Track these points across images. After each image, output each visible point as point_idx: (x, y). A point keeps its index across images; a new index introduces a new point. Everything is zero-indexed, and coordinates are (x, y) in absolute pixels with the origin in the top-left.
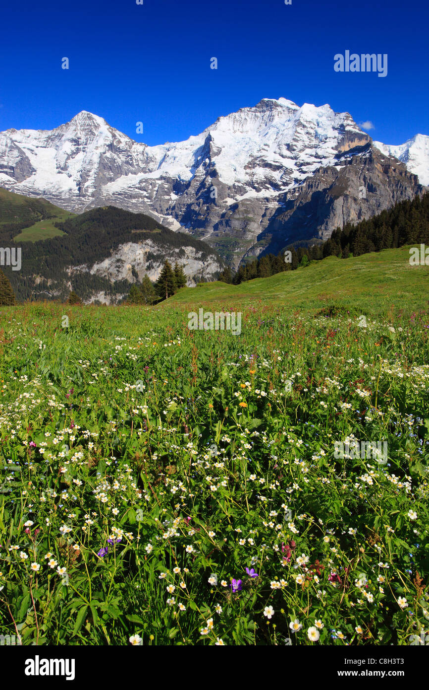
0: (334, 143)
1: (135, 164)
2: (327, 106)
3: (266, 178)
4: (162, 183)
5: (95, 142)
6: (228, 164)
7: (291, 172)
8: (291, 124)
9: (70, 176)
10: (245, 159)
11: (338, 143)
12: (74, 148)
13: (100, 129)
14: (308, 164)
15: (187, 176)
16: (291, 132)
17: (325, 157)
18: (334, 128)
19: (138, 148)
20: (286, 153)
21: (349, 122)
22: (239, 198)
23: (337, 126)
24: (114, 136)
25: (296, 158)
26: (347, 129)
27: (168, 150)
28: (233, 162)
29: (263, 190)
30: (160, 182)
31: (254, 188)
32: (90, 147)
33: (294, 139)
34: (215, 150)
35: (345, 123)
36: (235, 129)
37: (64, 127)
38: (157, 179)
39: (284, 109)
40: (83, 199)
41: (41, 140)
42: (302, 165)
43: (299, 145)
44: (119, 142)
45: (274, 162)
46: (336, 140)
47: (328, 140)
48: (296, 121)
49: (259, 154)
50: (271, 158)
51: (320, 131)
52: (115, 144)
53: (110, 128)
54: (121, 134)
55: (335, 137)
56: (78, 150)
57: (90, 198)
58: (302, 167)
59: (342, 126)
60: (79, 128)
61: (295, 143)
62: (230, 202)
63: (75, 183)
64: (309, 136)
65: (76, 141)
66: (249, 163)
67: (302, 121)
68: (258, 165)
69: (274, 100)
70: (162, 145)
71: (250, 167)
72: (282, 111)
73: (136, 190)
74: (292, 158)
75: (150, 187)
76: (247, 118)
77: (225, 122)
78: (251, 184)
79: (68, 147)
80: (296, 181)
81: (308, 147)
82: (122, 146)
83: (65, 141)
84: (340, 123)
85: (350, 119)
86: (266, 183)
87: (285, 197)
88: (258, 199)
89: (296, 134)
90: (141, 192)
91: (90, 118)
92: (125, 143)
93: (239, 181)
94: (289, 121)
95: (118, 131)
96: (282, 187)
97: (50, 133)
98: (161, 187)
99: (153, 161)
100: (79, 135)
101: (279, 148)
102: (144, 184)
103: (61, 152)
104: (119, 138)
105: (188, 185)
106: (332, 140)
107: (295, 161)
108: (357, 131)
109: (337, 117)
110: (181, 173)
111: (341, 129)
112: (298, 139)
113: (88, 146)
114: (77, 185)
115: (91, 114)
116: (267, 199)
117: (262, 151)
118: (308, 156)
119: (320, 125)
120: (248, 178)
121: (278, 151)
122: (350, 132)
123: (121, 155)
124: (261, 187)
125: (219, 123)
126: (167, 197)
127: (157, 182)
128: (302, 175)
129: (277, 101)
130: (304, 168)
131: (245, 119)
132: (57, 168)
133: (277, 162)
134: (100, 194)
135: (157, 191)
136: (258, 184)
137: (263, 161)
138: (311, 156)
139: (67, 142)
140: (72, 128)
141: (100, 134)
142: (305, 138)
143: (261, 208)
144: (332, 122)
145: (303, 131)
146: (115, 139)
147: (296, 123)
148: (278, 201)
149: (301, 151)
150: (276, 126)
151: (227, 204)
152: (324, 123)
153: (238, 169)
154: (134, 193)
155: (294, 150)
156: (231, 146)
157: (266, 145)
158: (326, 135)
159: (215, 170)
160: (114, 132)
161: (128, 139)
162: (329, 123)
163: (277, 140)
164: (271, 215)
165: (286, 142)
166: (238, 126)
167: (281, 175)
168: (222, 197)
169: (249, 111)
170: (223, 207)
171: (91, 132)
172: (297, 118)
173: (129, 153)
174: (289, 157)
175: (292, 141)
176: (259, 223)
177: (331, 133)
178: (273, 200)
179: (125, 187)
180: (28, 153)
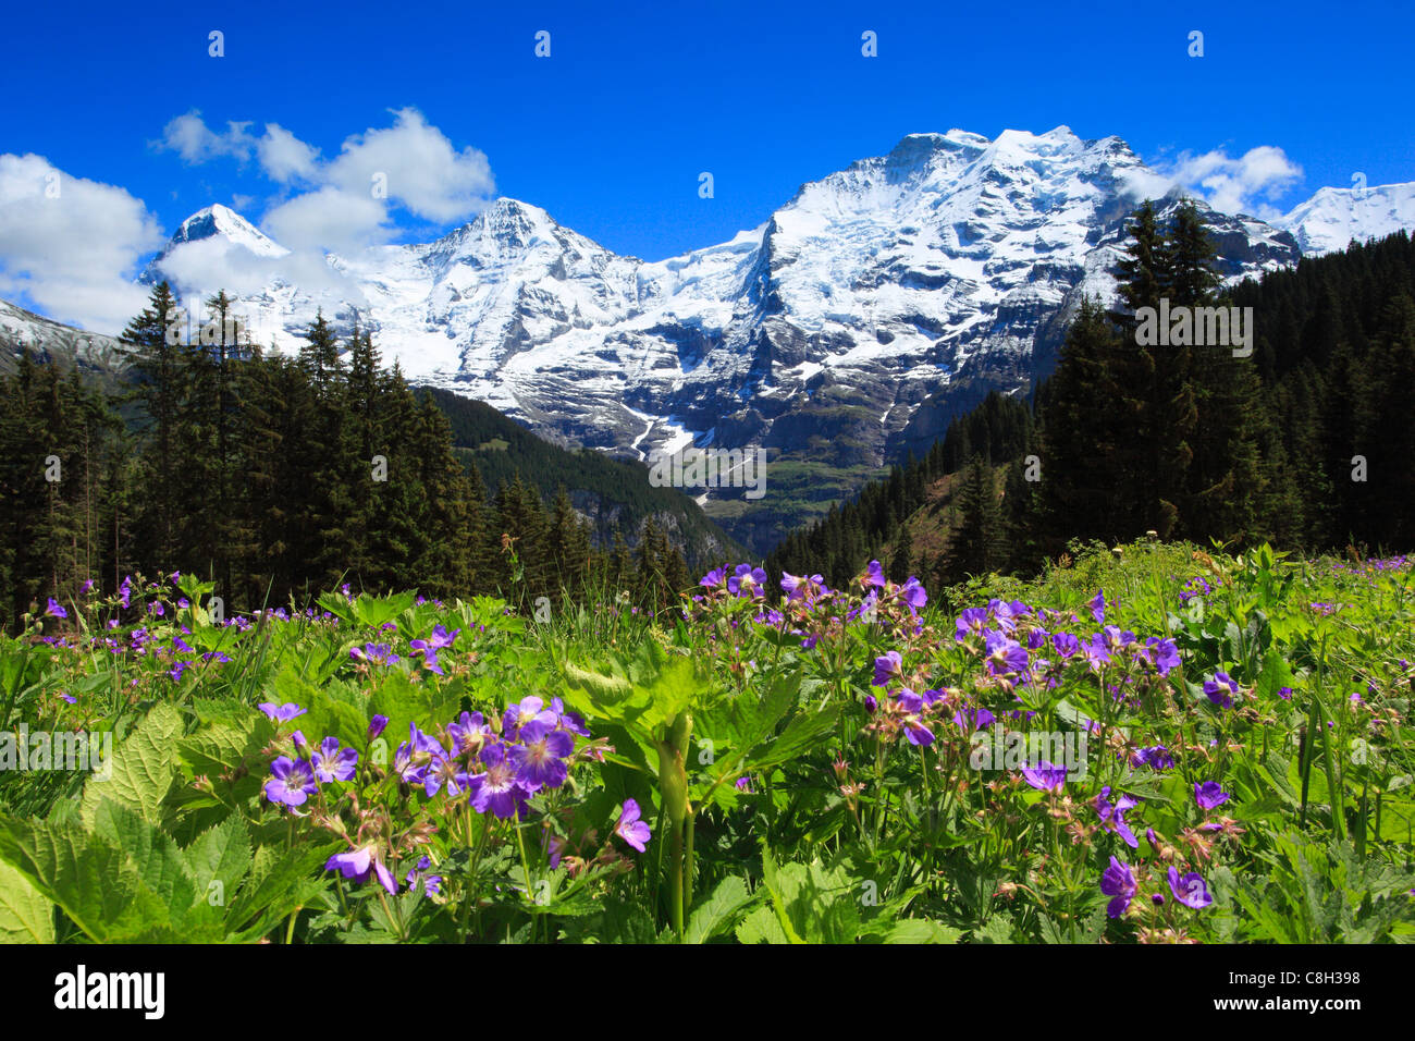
0: (1086, 211)
1: (610, 303)
3: (907, 309)
4: (659, 340)
5: (520, 260)
6: (810, 280)
7: (973, 287)
8: (974, 176)
9: (452, 335)
10: (851, 266)
11: (1097, 209)
12: (470, 276)
13: (535, 233)
14: (1018, 265)
15: (718, 314)
16: (972, 196)
17: (1061, 246)
18: (1084, 178)
19: (620, 267)
20: (954, 243)
21: (1122, 158)
22: (833, 359)
23: (1089, 171)
24: (564, 243)
25: (983, 255)
26: (1116, 174)
27: (686, 266)
28: (826, 279)
29: (899, 337)
30: (654, 339)
32: (509, 271)
33: (980, 213)
34: (780, 253)
35: (1112, 160)
36: (842, 206)
37: (458, 236)
38: (650, 332)
39: (961, 152)
40: (466, 385)
41: (407, 265)
42: (999, 269)
43: (994, 224)
44: (577, 257)
45: (929, 268)
46: (1089, 203)
47: (1068, 205)
48: (983, 169)
49: (891, 254)
50: (919, 258)
51: (1046, 187)
52: (566, 262)
53: (557, 229)
54: (582, 239)
55: (1088, 198)
56: (481, 282)
57: (481, 382)
58: (1002, 274)
60: (488, 233)
61: (979, 220)
62: (809, 370)
63: (459, 351)
64: (1019, 201)
65: (476, 263)
66: (866, 276)
67: (999, 169)
68: (887, 278)
69: (933, 135)
70: (676, 259)
71: (867, 286)
72: (954, 158)
73: (598, 359)
74: (975, 257)
75: (629, 351)
76: (869, 179)
77: (816, 194)
78: (868, 326)
80: (986, 308)
81: (1018, 228)
82: (583, 265)
83: (455, 263)
84: (1098, 163)
85: (1125, 150)
86: (907, 320)
87: (953, 352)
88: (885, 362)
89: (985, 199)
90: (607, 363)
92: (590, 260)
93: (837, 319)
94: (967, 173)
95: (576, 236)
96: (948, 328)
97: (427, 249)
98: (655, 349)
99: (652, 295)
100: (486, 249)
101: (942, 237)
102: (615, 343)
103: (442, 286)
104: (579, 249)
105: (718, 338)
106: (1077, 204)
107: (982, 264)
109: (1090, 151)
110: (704, 315)
111: (1101, 176)
112: (990, 210)
113: (505, 269)
114: (462, 356)
115: (518, 202)
116: (907, 361)
117: (898, 245)
118: (1016, 247)
119: (1047, 172)
120: (859, 312)
121: (939, 242)
123: (577, 286)
124: (893, 331)
125: (802, 198)
126: (667, 373)
127: (647, 337)
128: (999, 292)
129: (942, 136)
130: (1007, 277)
131: (867, 184)
132: (428, 321)
133: (935, 268)
134: (507, 372)
135: (645, 358)
136: (885, 323)
137: (900, 268)
138: (1026, 245)
139: (460, 264)
140: (473, 235)
141: (533, 242)
142: (1008, 206)
143: (889, 383)
144: (1078, 164)
145: (1002, 193)
146: (567, 251)
147: (984, 175)
148: (933, 361)
149: (997, 238)
150: (934, 189)
151: (802, 377)
152: (1055, 168)
153: (836, 289)
154: (589, 366)
155: (980, 236)
156: (824, 241)
157: (908, 231)
158: (1063, 194)
159: (775, 298)
160: (566, 237)
161: (598, 250)
162: (1070, 166)
163: (936, 219)
164: (913, 397)
165: (957, 220)
166: (847, 201)
167: (946, 298)
168: (791, 360)
169: (875, 166)
170: (792, 385)
171: (514, 241)
172: (986, 164)
173: (598, 281)
174: (966, 255)
175: (974, 216)
176: (883, 420)
177: (1075, 188)
178: (921, 359)
179: (572, 353)
180: (370, 294)
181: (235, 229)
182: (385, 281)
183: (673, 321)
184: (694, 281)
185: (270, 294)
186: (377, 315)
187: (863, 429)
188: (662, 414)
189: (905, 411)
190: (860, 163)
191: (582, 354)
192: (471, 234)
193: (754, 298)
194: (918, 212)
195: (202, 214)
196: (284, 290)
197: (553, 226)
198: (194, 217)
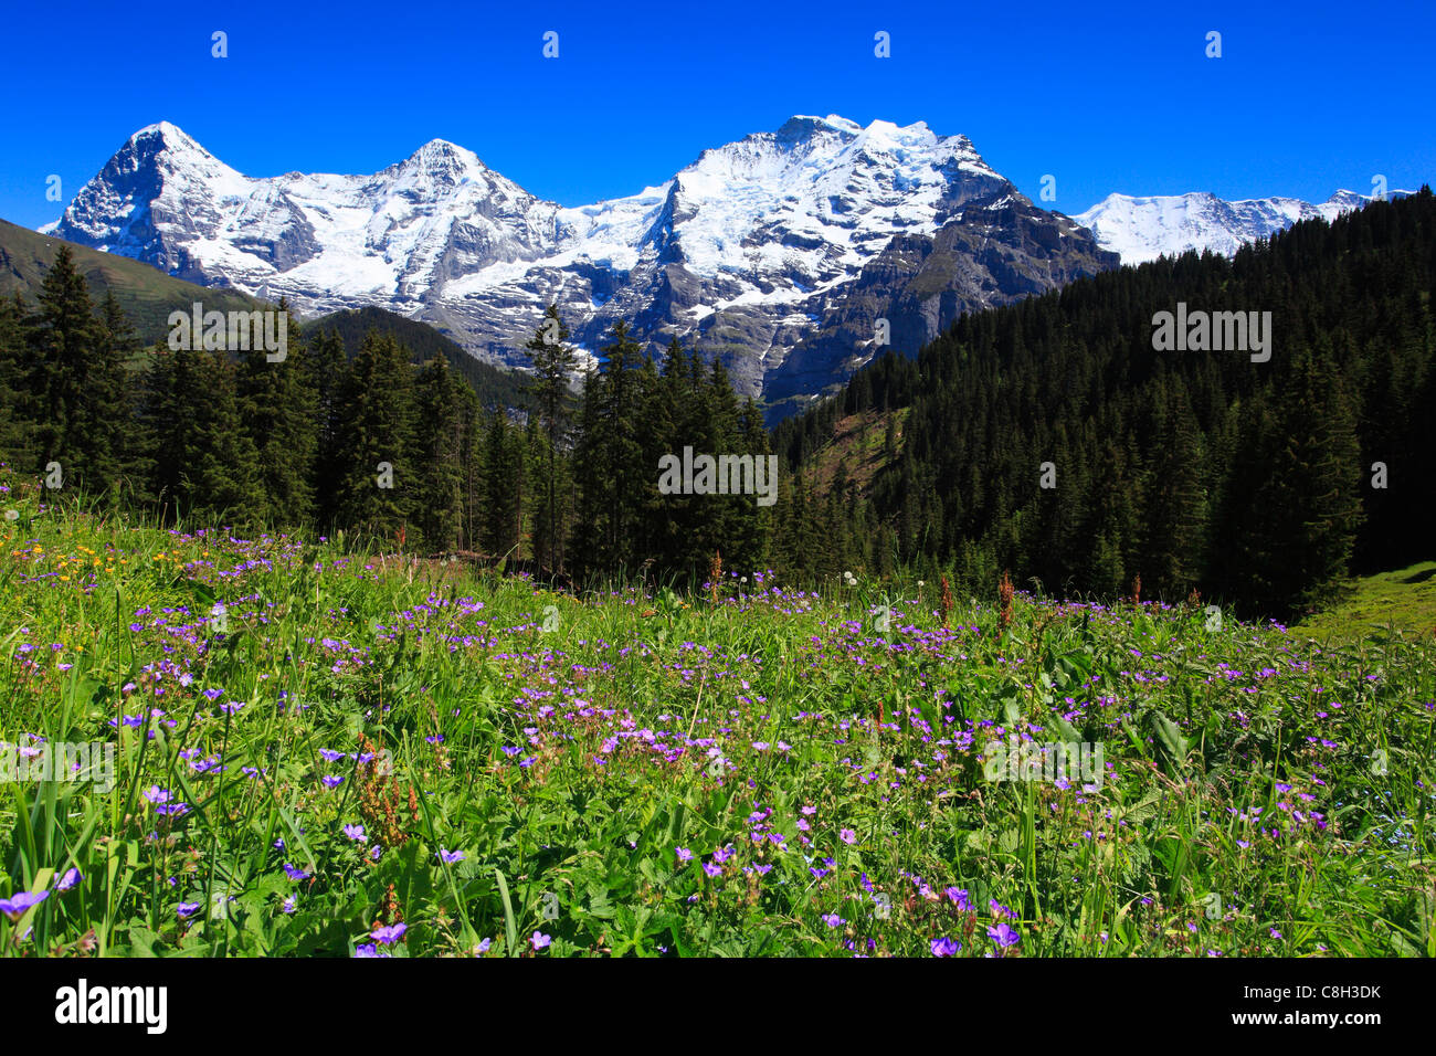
0: (935, 195)
1: (531, 241)
2: (922, 125)
3: (785, 264)
4: (574, 277)
5: (451, 196)
6: (706, 235)
7: (841, 251)
8: (847, 158)
9: (389, 261)
10: (744, 226)
11: (944, 195)
12: (407, 207)
13: (466, 174)
14: (878, 236)
15: (626, 260)
16: (845, 173)
17: (914, 223)
18: (936, 167)
19: (541, 210)
20: (828, 213)
21: (966, 154)
22: (723, 304)
23: (940, 162)
24: (492, 186)
25: (851, 225)
26: (963, 166)
27: (599, 214)
28: (721, 235)
29: (779, 289)
30: (569, 275)
31: (758, 284)
32: (442, 206)
33: (850, 188)
34: (684, 208)
35: (959, 155)
36: (735, 173)
37: (395, 170)
38: (567, 269)
39: (837, 135)
40: (401, 306)
41: (347, 193)
42: (863, 238)
43: (861, 199)
44: (503, 198)
45: (806, 232)
46: (938, 189)
47: (921, 189)
48: (856, 152)
49: (776, 217)
50: (798, 224)
51: (905, 172)
52: (493, 202)
53: (486, 172)
54: (509, 183)
55: (937, 184)
56: (417, 214)
57: (415, 304)
58: (865, 243)
59: (952, 160)
60: (424, 171)
61: (850, 195)
62: (702, 312)
63: (396, 274)
64: (883, 182)
65: (413, 196)
66: (754, 234)
67: (868, 153)
68: (772, 238)
69: (816, 118)
70: (590, 207)
71: (754, 244)
72: (832, 140)
73: (518, 290)
74: (844, 226)
75: (548, 284)
76: (760, 151)
77: (715, 160)
78: (753, 278)
79: (398, 207)
80: (851, 270)
81: (879, 204)
82: (508, 206)
83: (392, 195)
84: (948, 156)
85: (970, 147)
86: (785, 274)
87: (822, 305)
88: (764, 309)
89: (855, 177)
90: (528, 294)
91: (447, 152)
92: (514, 201)
93: (727, 270)
94: (842, 153)
95: (503, 179)
96: (820, 284)
97: (367, 180)
98: (570, 284)
99: (569, 237)
100: (421, 185)
101: (818, 206)
102: (536, 277)
103: (380, 215)
104: (504, 190)
105: (625, 278)
106: (929, 188)
107: (850, 232)
108: (985, 172)
109: (942, 145)
110: (613, 258)
111: (949, 167)
112: (859, 187)
113: (438, 204)
114: (399, 278)
115: (452, 145)
116: (783, 310)
117: (781, 211)
118: (877, 220)
119: (907, 160)
120: (747, 265)
121: (815, 211)
122: (969, 174)
123: (503, 224)
124: (774, 284)
125: (702, 162)
126: (580, 305)
127: (564, 273)
128: (862, 257)
129: (822, 120)
130: (869, 245)
131: (757, 154)
132: (367, 246)
133: (811, 233)
134: (438, 296)
135: (560, 292)
136: (768, 277)
137: (782, 230)
138: (886, 220)
139: (397, 196)
140: (410, 170)
141: (464, 181)
142: (874, 185)
143: (768, 327)
144: (932, 155)
145: (870, 173)
146: (494, 192)
147: (856, 157)
148: (806, 312)
149: (864, 211)
150: (814, 165)
151: (695, 317)
152: (913, 157)
153: (728, 245)
154: (511, 296)
155: (849, 209)
156: (719, 202)
157: (791, 199)
158: (917, 179)
159: (678, 248)
160: (494, 179)
161: (520, 194)
162: (925, 156)
163: (815, 190)
164: (789, 341)
165: (832, 194)
166: (740, 168)
167: (818, 259)
168: (686, 302)
169: (765, 140)
170: (686, 324)
171: (447, 179)
172: (858, 147)
173: (521, 221)
174: (837, 224)
175: (846, 191)
176: (762, 358)
177: (928, 175)
178: (796, 309)
179: (497, 283)
180: (313, 217)
181: (184, 147)
182: (327, 207)
183: (586, 261)
184: (606, 227)
185: (218, 211)
186: (319, 237)
187: (746, 364)
188: (573, 342)
189: (779, 352)
190: (753, 136)
191: (506, 284)
192: (408, 170)
193: (658, 246)
194: (800, 183)
195: (151, 130)
196: (232, 208)
197: (482, 168)
198: (142, 131)
